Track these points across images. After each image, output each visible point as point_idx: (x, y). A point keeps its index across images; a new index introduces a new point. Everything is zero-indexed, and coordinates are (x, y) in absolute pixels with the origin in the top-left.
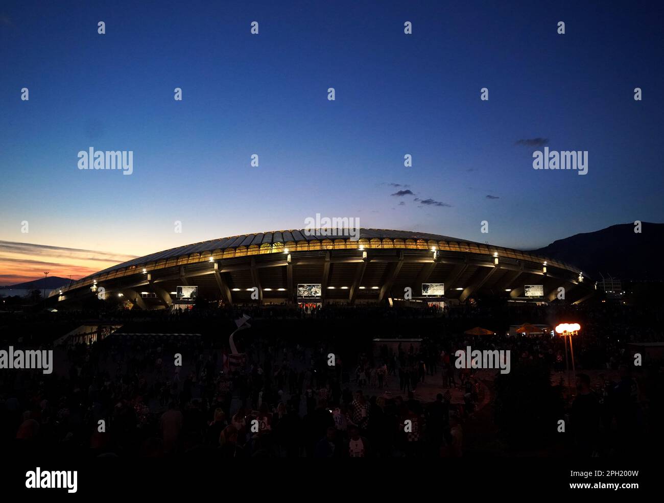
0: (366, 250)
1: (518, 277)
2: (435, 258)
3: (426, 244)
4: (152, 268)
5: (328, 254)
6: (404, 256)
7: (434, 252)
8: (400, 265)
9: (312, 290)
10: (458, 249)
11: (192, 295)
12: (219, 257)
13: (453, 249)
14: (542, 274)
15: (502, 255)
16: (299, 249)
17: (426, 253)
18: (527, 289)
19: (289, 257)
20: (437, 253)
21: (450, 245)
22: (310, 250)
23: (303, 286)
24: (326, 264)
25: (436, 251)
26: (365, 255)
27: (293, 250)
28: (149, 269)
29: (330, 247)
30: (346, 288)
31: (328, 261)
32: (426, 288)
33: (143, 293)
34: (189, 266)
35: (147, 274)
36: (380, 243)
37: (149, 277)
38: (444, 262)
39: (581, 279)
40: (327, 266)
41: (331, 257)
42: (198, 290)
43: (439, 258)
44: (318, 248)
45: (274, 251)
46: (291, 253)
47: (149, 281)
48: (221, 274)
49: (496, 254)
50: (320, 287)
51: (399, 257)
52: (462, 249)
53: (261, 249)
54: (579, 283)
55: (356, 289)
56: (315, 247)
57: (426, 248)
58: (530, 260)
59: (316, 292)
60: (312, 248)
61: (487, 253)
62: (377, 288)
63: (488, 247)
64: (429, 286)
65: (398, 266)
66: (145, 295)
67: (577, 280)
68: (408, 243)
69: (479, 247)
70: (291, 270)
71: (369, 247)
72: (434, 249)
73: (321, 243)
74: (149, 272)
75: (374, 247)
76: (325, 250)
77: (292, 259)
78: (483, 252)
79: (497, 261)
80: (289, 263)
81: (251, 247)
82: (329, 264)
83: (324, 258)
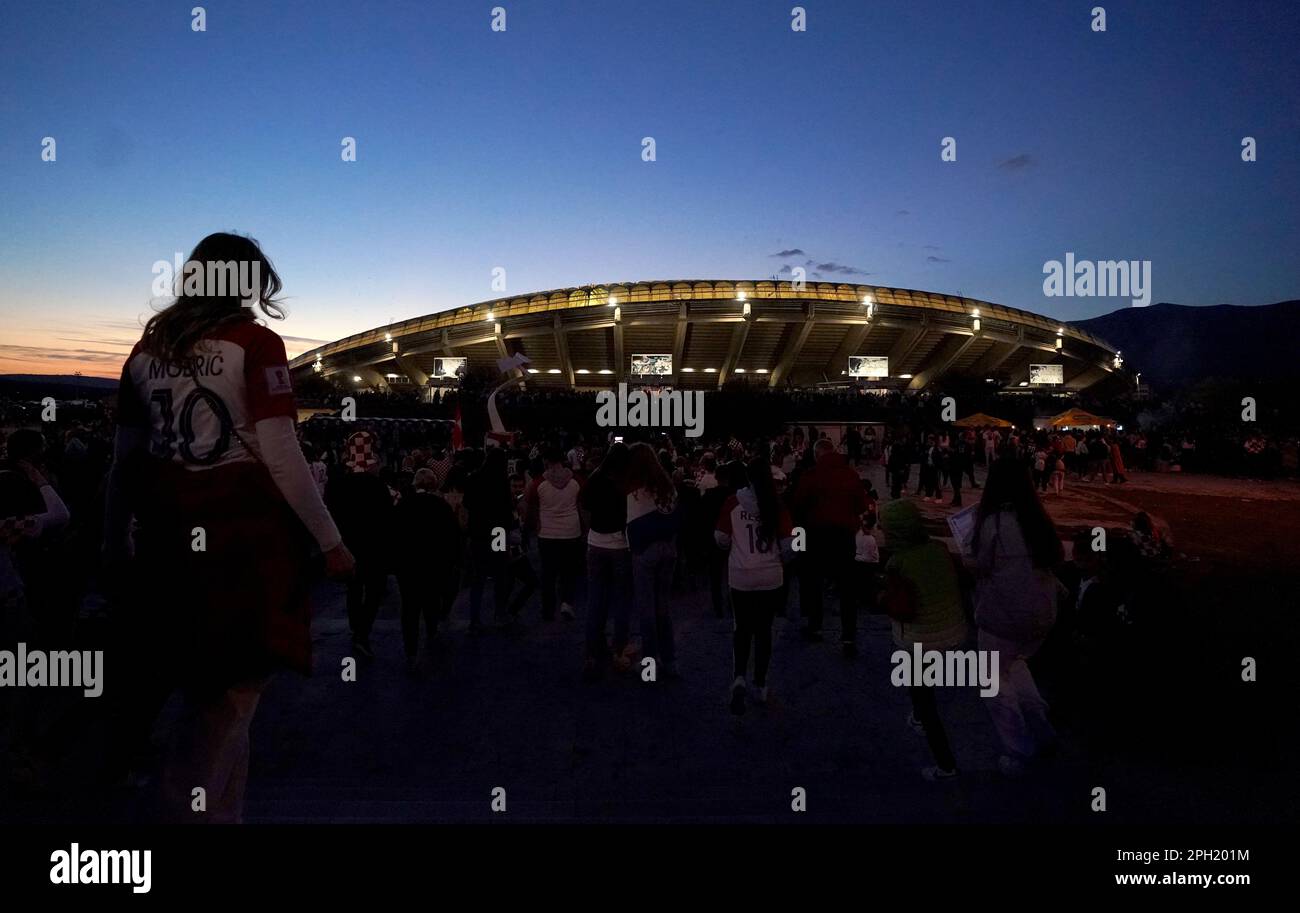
0: (751, 301)
1: (1014, 354)
2: (869, 316)
3: (853, 292)
4: (400, 334)
5: (684, 307)
6: (816, 312)
7: (868, 306)
8: (809, 327)
9: (656, 365)
10: (910, 303)
11: (457, 373)
12: (503, 314)
13: (900, 302)
14: (1054, 350)
15: (985, 314)
16: (634, 299)
17: (853, 308)
18: (1034, 372)
19: (618, 312)
20: (874, 307)
21: (896, 296)
22: (654, 300)
23: (640, 358)
24: (680, 324)
25: (871, 305)
26: (747, 309)
27: (625, 300)
28: (396, 335)
29: (688, 296)
30: (712, 370)
31: (684, 320)
32: (856, 364)
33: (390, 376)
34: (455, 328)
35: (392, 342)
36: (774, 289)
37: (395, 347)
38: (885, 324)
39: (1117, 362)
40: (682, 327)
41: (688, 312)
42: (468, 363)
43: (876, 317)
44: (666, 297)
45: (593, 303)
46: (621, 305)
47: (396, 354)
48: (505, 340)
49: (976, 312)
50: (670, 359)
51: (807, 313)
52: (917, 303)
53: (571, 299)
54: (1115, 370)
55: (730, 372)
56: (662, 296)
57: (854, 298)
58: (1034, 324)
59: (663, 368)
60: (655, 298)
61: (960, 310)
62: (764, 371)
63: (962, 300)
64: (860, 360)
65: (805, 329)
66: (392, 379)
67: (1111, 366)
68: (821, 290)
69: (945, 300)
70: (621, 332)
71: (753, 296)
72: (868, 300)
73: (672, 288)
74: (395, 340)
75: (762, 295)
76: (678, 301)
77: (622, 316)
78: (953, 309)
79: (977, 325)
80: (617, 323)
81: (554, 296)
82: (686, 323)
83: (676, 314)
